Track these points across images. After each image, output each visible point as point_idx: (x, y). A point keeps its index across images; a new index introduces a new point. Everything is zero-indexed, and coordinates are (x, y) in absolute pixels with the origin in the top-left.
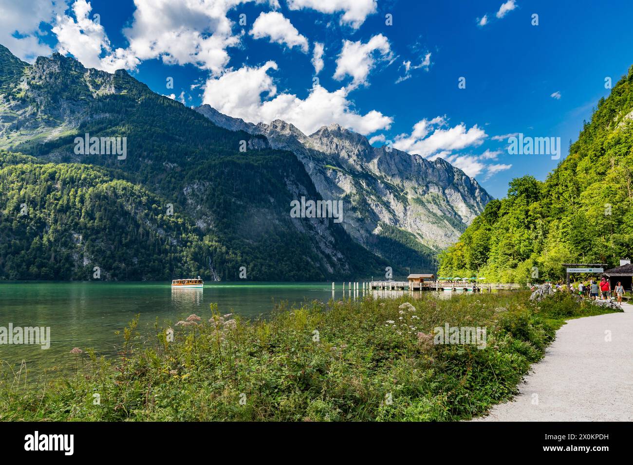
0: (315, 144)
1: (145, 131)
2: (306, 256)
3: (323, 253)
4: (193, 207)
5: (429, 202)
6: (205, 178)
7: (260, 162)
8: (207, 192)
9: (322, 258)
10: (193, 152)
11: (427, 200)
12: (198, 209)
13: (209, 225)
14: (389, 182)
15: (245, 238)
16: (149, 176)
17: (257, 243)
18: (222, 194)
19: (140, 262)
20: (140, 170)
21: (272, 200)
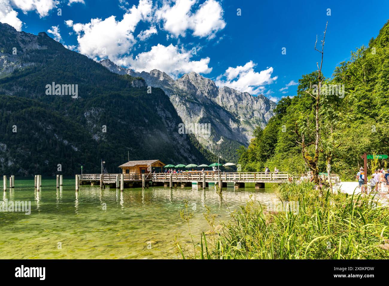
0: (180, 86)
1: (59, 74)
2: (170, 158)
3: (182, 156)
4: (91, 125)
5: (254, 123)
6: (99, 106)
7: (138, 95)
8: (101, 116)
9: (182, 159)
10: (93, 89)
11: (253, 122)
12: (94, 127)
13: (102, 137)
14: (228, 110)
15: (127, 146)
16: (61, 105)
17: (136, 150)
18: (111, 116)
19: (50, 163)
20: (55, 101)
21: (147, 121)
